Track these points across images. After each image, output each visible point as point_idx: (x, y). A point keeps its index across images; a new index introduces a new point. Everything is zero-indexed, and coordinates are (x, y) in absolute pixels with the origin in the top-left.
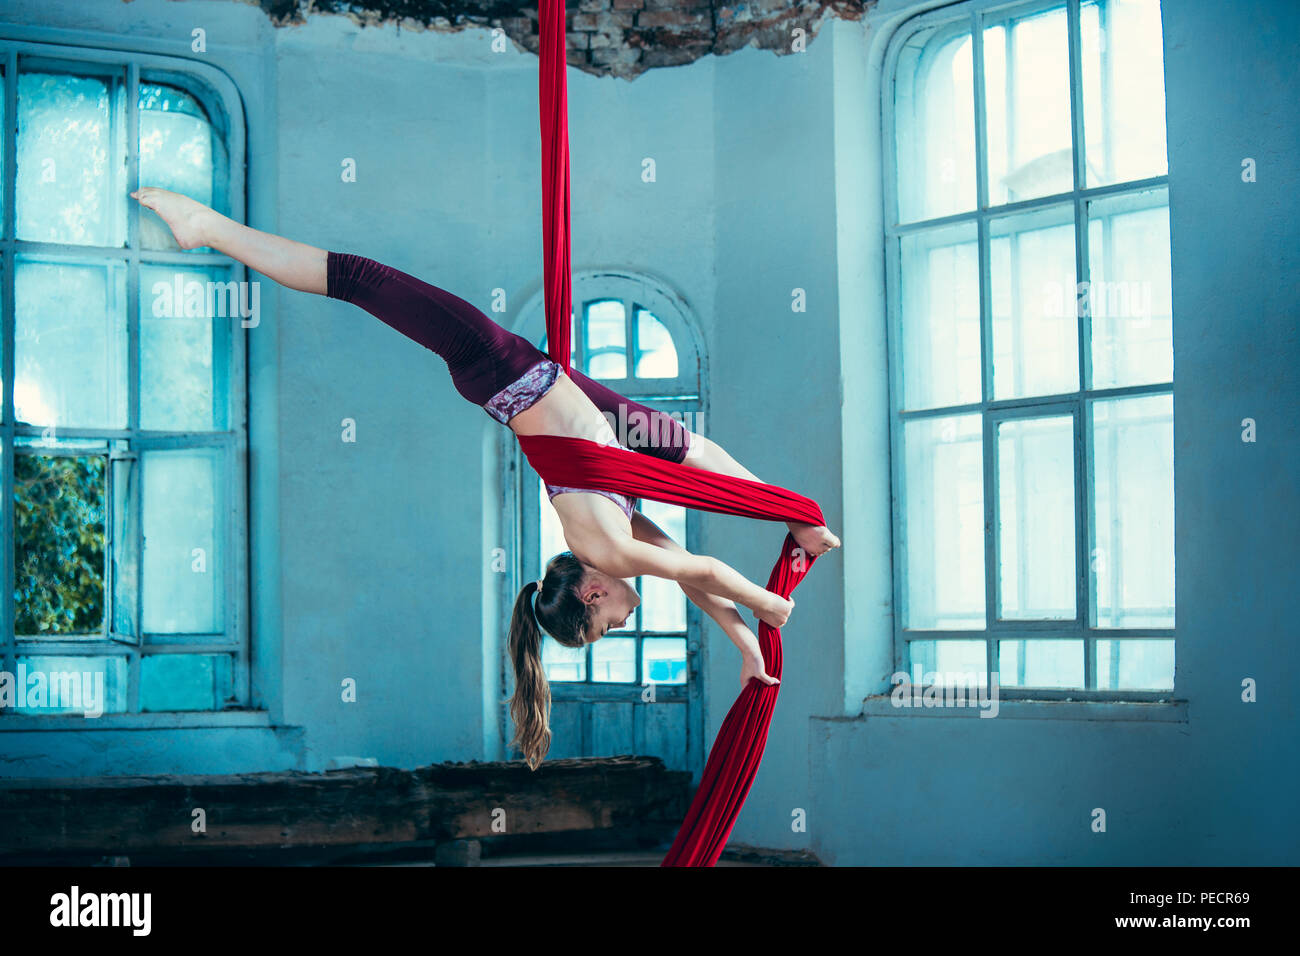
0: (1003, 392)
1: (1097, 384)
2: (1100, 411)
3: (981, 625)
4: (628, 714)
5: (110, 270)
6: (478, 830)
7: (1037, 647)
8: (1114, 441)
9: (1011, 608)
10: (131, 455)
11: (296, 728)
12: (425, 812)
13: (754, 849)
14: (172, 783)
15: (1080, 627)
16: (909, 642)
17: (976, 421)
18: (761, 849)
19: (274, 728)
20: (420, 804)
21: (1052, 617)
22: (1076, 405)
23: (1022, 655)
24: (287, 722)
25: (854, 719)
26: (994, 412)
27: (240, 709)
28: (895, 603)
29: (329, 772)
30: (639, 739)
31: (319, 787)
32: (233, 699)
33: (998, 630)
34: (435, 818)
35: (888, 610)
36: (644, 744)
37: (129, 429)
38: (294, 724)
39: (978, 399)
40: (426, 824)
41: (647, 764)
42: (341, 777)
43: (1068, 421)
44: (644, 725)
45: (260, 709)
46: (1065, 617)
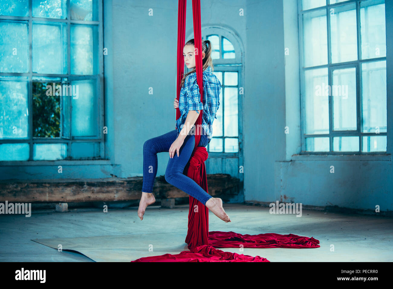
0: (334, 61)
1: (363, 58)
2: (364, 67)
3: (328, 132)
4: (220, 162)
5: (62, 26)
6: (174, 196)
7: (345, 139)
8: (368, 74)
9: (337, 127)
10: (68, 82)
11: (119, 165)
12: (158, 190)
13: (258, 202)
14: (81, 181)
15: (358, 133)
16: (306, 138)
17: (326, 71)
18: (261, 202)
19: (112, 165)
20: (156, 188)
21: (349, 129)
22: (357, 65)
23: (340, 142)
24: (116, 163)
25: (289, 162)
26: (332, 67)
27: (102, 159)
28: (302, 126)
29: (128, 178)
30: (224, 169)
31: (125, 182)
32: (100, 156)
33: (333, 134)
34: (161, 192)
35: (299, 128)
36: (225, 171)
37: (67, 74)
38: (118, 164)
39: (326, 63)
40: (158, 194)
41: (226, 176)
42: (132, 179)
43: (354, 70)
44: (225, 165)
45: (108, 159)
46: (353, 129)
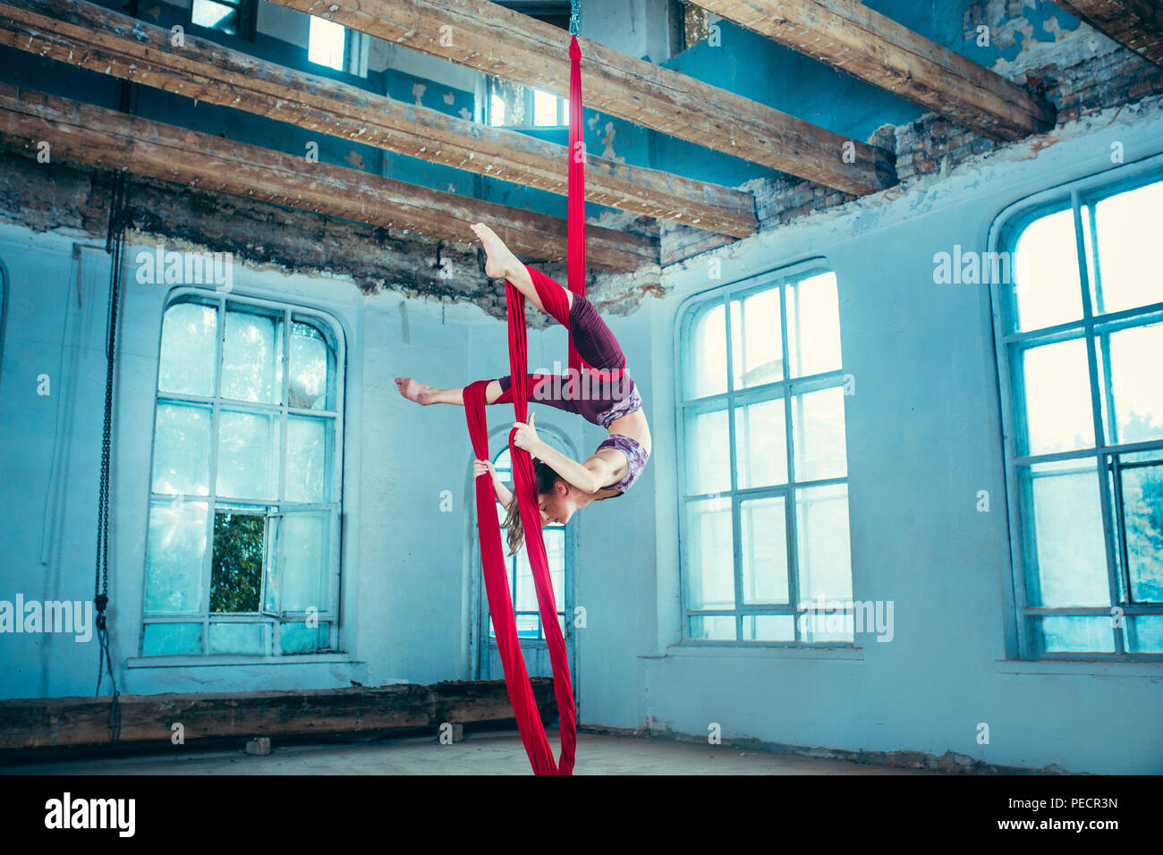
0: (742, 486)
1: (797, 480)
2: (799, 493)
3: (733, 607)
4: (535, 656)
5: (272, 417)
6: (461, 718)
7: (762, 620)
8: (805, 507)
9: (748, 599)
10: (280, 514)
11: (363, 663)
12: (433, 709)
13: (605, 727)
14: (296, 695)
15: (791, 608)
16: (690, 616)
17: (728, 501)
18: (609, 728)
19: (351, 662)
20: (431, 704)
21: (774, 602)
22: (786, 492)
23: (754, 623)
24: (358, 660)
25: (662, 657)
26: (738, 496)
27: (333, 652)
28: (682, 594)
29: (383, 687)
30: (540, 668)
31: (377, 696)
32: (329, 647)
33: (742, 610)
34: (438, 712)
35: (678, 599)
36: (543, 671)
37: (279, 501)
38: (362, 660)
39: (729, 488)
40: (434, 716)
41: (548, 681)
42: (389, 690)
43: (782, 499)
44: (543, 661)
45: (343, 652)
46: (781, 603)
